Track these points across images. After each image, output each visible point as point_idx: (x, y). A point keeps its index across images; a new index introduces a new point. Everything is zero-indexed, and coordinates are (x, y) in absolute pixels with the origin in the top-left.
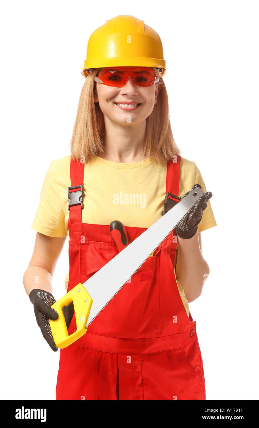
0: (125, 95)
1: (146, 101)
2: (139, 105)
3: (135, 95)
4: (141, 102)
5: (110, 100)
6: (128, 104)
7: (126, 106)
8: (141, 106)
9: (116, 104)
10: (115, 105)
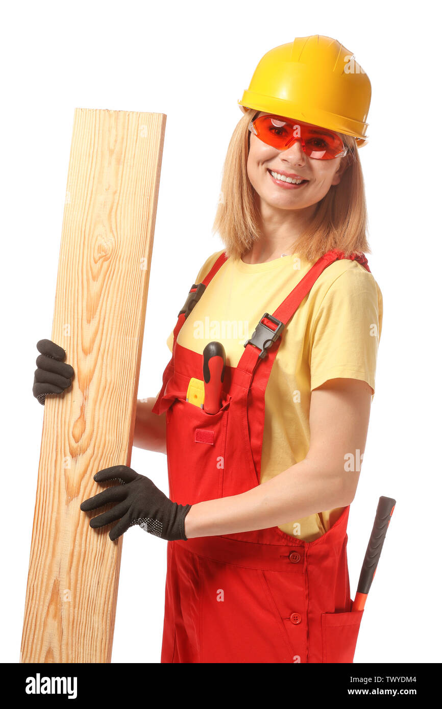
0: (286, 162)
1: (316, 180)
2: (305, 182)
3: (300, 165)
4: (308, 179)
5: (263, 164)
6: (287, 176)
7: (283, 178)
8: (306, 185)
9: (270, 171)
10: (268, 173)
